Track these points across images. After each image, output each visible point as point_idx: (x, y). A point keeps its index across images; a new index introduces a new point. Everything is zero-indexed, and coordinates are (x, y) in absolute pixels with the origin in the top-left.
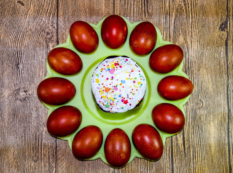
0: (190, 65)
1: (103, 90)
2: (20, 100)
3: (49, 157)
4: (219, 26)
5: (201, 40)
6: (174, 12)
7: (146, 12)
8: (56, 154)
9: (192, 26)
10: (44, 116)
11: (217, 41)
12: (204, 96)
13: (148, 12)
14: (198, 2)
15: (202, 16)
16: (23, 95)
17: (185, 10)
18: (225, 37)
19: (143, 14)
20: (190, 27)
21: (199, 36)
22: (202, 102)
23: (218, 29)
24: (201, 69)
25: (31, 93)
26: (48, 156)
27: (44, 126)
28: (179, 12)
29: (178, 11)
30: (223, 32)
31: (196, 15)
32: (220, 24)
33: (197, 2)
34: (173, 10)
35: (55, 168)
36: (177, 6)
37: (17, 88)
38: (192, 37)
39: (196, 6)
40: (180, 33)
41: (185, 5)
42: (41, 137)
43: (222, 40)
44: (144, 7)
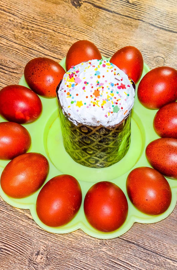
0: (105, 51)
1: (95, 100)
2: (46, 265)
3: (148, 261)
4: (73, 6)
5: (80, 29)
6: (29, 43)
7: (12, 70)
8: (147, 250)
9: (58, 31)
10: (85, 243)
11: (90, 15)
12: (151, 52)
13: (13, 69)
14: (32, 15)
15: (51, 18)
16: (41, 259)
17: (34, 32)
18: (89, 6)
19: (13, 75)
20: (57, 34)
21: (74, 29)
22: (157, 56)
23: (76, 9)
24: (116, 43)
25: (44, 248)
26: (145, 262)
27: (99, 249)
28: (33, 38)
29: (31, 38)
30: (82, 6)
31: (47, 23)
32: (71, 5)
33: (32, 17)
34: (27, 43)
35: (167, 260)
36: (24, 38)
37: (27, 263)
38: (71, 37)
39: (36, 19)
40: (60, 47)
41: (28, 29)
42: (114, 258)
43: (91, 9)
44: (5, 70)
